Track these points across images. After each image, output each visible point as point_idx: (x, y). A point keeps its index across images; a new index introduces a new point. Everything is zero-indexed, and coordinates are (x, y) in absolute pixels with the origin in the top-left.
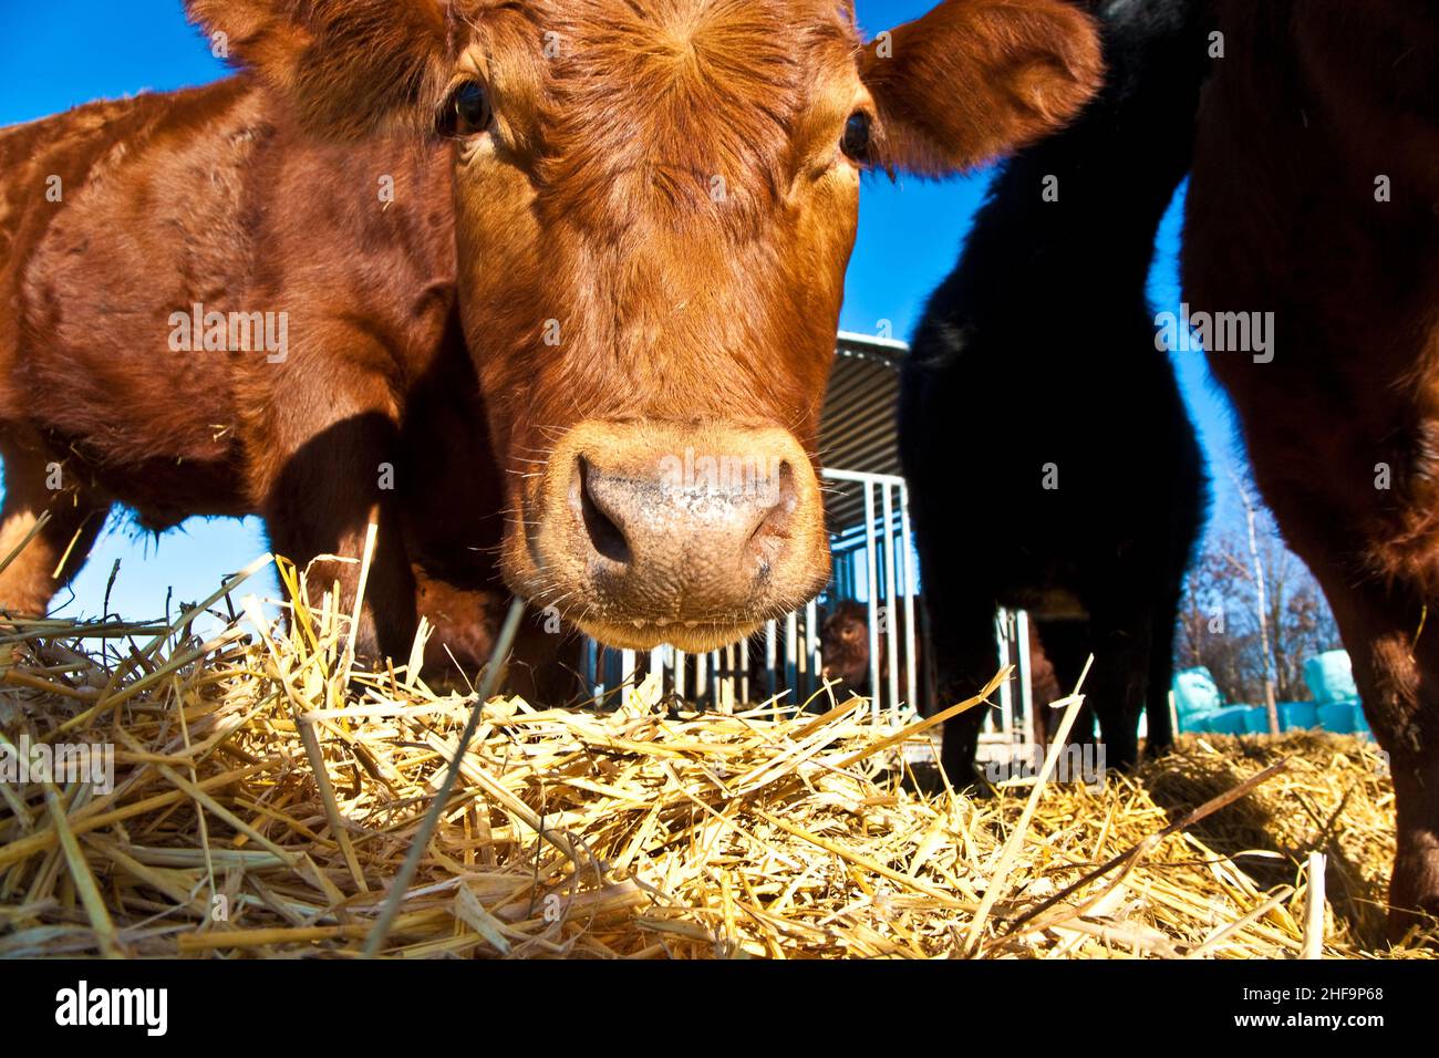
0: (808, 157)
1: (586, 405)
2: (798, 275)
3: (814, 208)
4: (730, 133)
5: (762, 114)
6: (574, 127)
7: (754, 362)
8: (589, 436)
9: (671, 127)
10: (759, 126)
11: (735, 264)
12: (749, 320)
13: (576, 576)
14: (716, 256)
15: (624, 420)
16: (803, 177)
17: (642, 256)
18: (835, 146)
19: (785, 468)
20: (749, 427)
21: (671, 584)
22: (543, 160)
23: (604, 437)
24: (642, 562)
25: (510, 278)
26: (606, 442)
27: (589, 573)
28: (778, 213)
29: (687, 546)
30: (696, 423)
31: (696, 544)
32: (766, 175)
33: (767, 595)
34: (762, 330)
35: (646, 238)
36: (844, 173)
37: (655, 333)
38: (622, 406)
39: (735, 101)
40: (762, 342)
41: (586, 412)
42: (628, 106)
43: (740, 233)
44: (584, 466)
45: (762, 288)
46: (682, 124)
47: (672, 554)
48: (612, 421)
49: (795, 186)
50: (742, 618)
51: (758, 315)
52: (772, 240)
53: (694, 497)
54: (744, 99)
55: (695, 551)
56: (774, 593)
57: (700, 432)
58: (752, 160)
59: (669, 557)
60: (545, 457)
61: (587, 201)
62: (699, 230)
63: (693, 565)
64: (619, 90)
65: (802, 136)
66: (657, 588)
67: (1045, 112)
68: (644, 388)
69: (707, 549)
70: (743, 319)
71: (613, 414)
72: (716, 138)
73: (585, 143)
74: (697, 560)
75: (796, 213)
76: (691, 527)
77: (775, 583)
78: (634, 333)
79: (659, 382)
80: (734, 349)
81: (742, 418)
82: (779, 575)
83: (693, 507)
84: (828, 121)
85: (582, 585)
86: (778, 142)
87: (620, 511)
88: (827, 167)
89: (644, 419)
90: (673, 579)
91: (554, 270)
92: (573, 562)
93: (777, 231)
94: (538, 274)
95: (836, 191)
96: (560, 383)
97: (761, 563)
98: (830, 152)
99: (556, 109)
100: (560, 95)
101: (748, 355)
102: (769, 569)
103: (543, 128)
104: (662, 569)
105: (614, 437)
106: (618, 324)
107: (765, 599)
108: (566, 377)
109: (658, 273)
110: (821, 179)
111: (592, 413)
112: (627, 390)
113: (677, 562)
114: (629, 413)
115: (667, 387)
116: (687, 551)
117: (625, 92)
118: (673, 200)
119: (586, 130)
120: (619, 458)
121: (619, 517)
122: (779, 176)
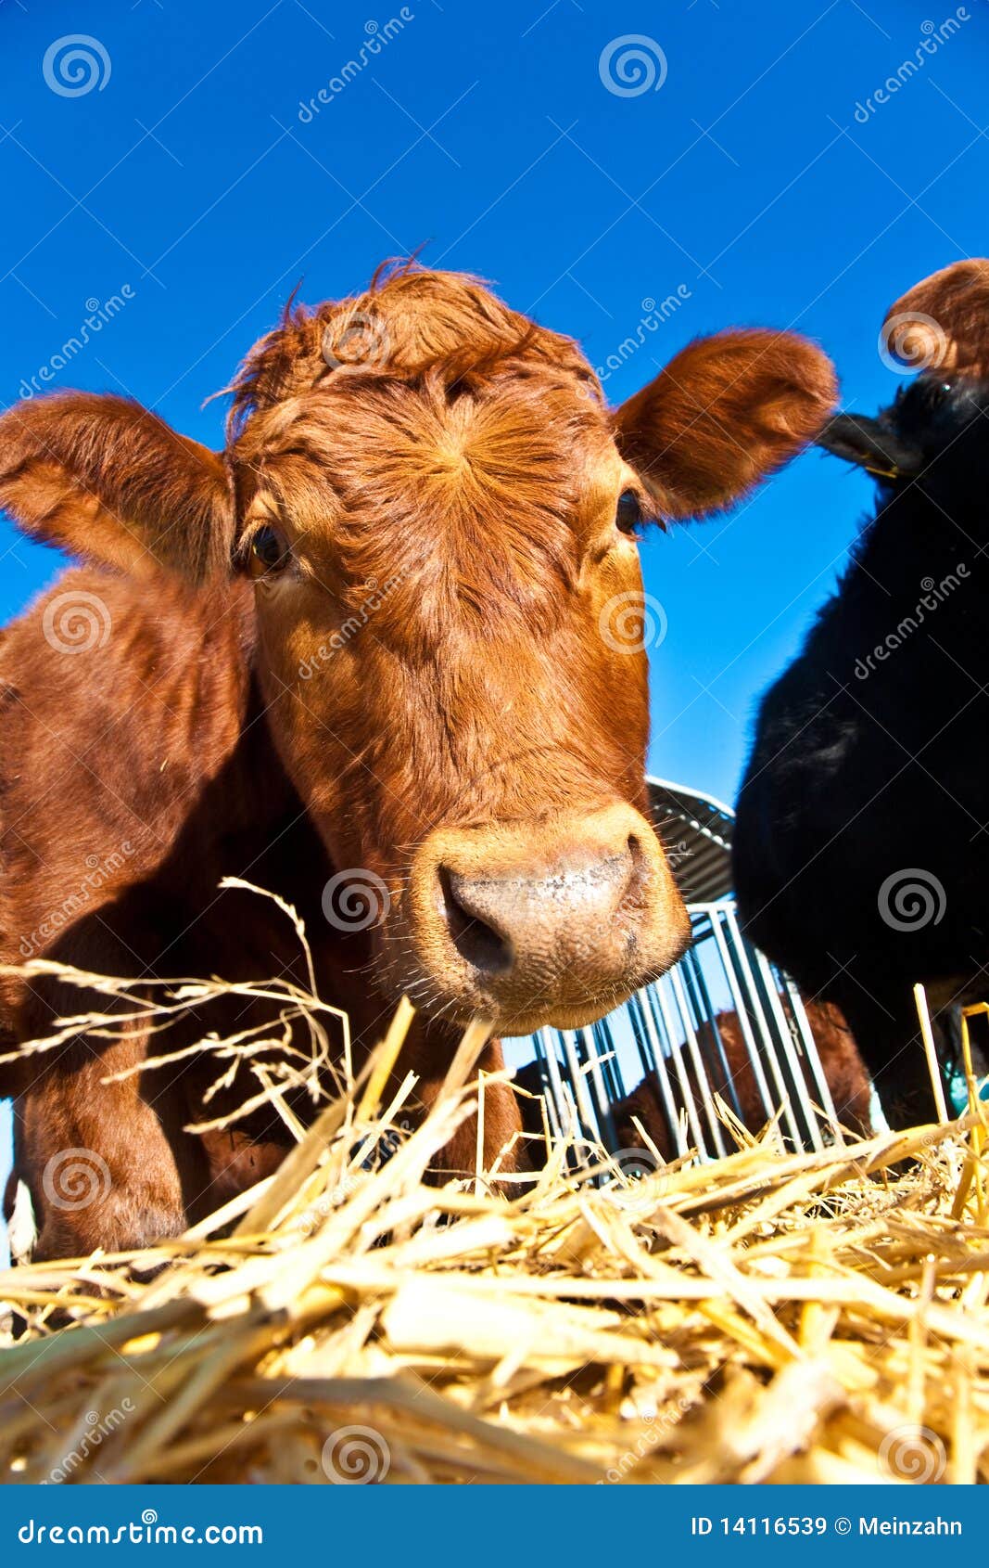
0: (590, 542)
1: (434, 814)
2: (601, 654)
3: (603, 588)
4: (517, 535)
5: (545, 513)
6: (374, 555)
7: (583, 747)
8: (445, 844)
9: (462, 540)
10: (543, 525)
11: (544, 658)
12: (567, 707)
13: (457, 981)
14: (527, 654)
15: (475, 826)
16: (588, 561)
17: (461, 666)
18: (613, 527)
19: (633, 841)
20: (591, 811)
21: (551, 971)
22: (350, 589)
23: (460, 845)
24: (521, 956)
25: (334, 702)
26: (463, 850)
27: (470, 976)
28: (573, 599)
29: (560, 933)
30: (543, 817)
31: (567, 930)
32: (558, 568)
33: (639, 964)
34: (580, 713)
35: (460, 647)
36: (624, 549)
37: (488, 739)
38: (471, 813)
39: (515, 505)
40: (582, 724)
41: (436, 822)
42: (420, 527)
43: (544, 626)
44: (447, 877)
45: (572, 673)
46: (472, 536)
47: (548, 943)
48: (464, 827)
49: (583, 570)
50: (620, 989)
51: (575, 700)
52: (573, 626)
53: (557, 887)
54: (523, 500)
55: (567, 936)
56: (645, 961)
57: (550, 825)
58: (542, 556)
59: (545, 947)
60: (406, 873)
61: (398, 622)
62: (507, 632)
63: (568, 950)
64: (409, 513)
65: (580, 524)
66: (539, 977)
67: (792, 433)
68: (488, 793)
69: (578, 932)
70: (563, 708)
71: (463, 820)
72: (506, 542)
73: (386, 568)
74: (571, 945)
75: (589, 597)
76: (559, 915)
77: (644, 951)
78: (469, 741)
79: (500, 784)
80: (562, 739)
81: (582, 803)
82: (646, 942)
83: (557, 896)
84: (601, 505)
85: (465, 990)
86: (560, 536)
87: (491, 913)
88: (608, 548)
89: (496, 822)
90: (552, 967)
91: (376, 689)
92: (454, 968)
93: (575, 617)
94: (361, 696)
95: (621, 568)
96: (403, 795)
97: (627, 935)
98: (608, 533)
99: (354, 542)
100: (354, 528)
101: (575, 741)
102: (635, 940)
103: (345, 561)
104: (540, 959)
105: (470, 844)
106: (450, 735)
107: (638, 968)
108: (408, 789)
109: (481, 680)
110: (605, 560)
111: (442, 822)
112: (474, 795)
113: (553, 950)
114: (479, 819)
115: (510, 788)
116: (560, 938)
117: (415, 515)
118: (478, 609)
119: (385, 554)
120: (479, 863)
121: (491, 918)
122: (569, 565)
